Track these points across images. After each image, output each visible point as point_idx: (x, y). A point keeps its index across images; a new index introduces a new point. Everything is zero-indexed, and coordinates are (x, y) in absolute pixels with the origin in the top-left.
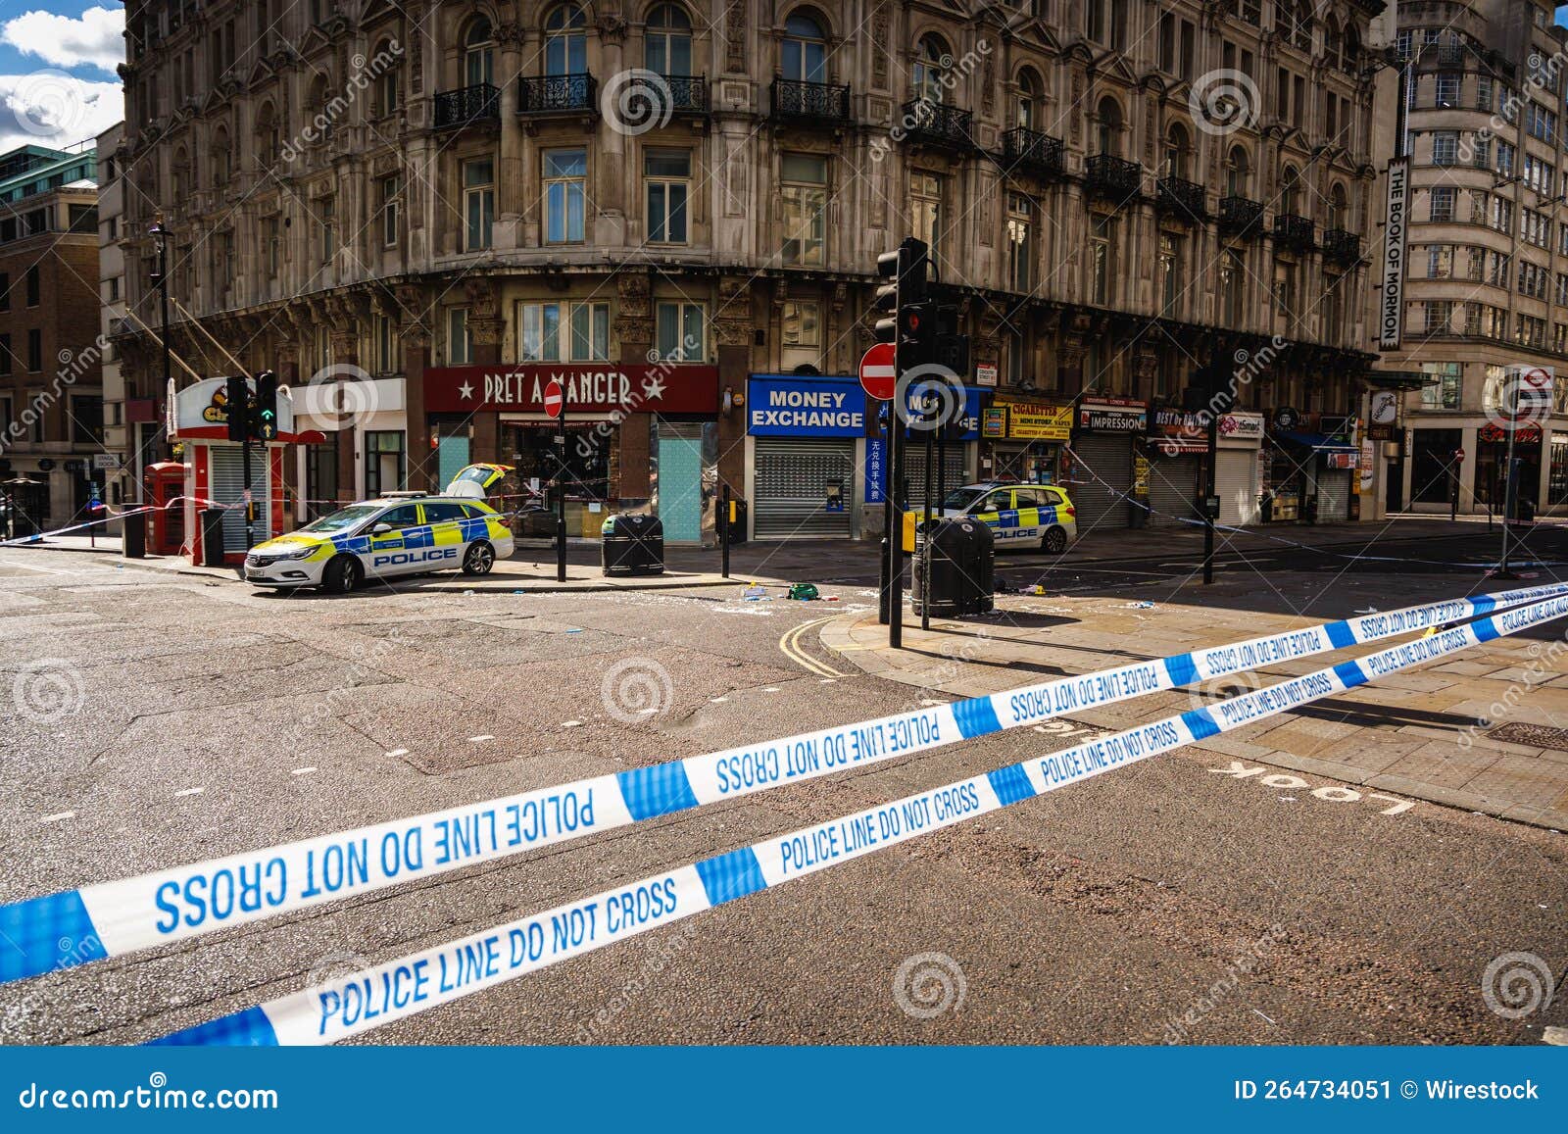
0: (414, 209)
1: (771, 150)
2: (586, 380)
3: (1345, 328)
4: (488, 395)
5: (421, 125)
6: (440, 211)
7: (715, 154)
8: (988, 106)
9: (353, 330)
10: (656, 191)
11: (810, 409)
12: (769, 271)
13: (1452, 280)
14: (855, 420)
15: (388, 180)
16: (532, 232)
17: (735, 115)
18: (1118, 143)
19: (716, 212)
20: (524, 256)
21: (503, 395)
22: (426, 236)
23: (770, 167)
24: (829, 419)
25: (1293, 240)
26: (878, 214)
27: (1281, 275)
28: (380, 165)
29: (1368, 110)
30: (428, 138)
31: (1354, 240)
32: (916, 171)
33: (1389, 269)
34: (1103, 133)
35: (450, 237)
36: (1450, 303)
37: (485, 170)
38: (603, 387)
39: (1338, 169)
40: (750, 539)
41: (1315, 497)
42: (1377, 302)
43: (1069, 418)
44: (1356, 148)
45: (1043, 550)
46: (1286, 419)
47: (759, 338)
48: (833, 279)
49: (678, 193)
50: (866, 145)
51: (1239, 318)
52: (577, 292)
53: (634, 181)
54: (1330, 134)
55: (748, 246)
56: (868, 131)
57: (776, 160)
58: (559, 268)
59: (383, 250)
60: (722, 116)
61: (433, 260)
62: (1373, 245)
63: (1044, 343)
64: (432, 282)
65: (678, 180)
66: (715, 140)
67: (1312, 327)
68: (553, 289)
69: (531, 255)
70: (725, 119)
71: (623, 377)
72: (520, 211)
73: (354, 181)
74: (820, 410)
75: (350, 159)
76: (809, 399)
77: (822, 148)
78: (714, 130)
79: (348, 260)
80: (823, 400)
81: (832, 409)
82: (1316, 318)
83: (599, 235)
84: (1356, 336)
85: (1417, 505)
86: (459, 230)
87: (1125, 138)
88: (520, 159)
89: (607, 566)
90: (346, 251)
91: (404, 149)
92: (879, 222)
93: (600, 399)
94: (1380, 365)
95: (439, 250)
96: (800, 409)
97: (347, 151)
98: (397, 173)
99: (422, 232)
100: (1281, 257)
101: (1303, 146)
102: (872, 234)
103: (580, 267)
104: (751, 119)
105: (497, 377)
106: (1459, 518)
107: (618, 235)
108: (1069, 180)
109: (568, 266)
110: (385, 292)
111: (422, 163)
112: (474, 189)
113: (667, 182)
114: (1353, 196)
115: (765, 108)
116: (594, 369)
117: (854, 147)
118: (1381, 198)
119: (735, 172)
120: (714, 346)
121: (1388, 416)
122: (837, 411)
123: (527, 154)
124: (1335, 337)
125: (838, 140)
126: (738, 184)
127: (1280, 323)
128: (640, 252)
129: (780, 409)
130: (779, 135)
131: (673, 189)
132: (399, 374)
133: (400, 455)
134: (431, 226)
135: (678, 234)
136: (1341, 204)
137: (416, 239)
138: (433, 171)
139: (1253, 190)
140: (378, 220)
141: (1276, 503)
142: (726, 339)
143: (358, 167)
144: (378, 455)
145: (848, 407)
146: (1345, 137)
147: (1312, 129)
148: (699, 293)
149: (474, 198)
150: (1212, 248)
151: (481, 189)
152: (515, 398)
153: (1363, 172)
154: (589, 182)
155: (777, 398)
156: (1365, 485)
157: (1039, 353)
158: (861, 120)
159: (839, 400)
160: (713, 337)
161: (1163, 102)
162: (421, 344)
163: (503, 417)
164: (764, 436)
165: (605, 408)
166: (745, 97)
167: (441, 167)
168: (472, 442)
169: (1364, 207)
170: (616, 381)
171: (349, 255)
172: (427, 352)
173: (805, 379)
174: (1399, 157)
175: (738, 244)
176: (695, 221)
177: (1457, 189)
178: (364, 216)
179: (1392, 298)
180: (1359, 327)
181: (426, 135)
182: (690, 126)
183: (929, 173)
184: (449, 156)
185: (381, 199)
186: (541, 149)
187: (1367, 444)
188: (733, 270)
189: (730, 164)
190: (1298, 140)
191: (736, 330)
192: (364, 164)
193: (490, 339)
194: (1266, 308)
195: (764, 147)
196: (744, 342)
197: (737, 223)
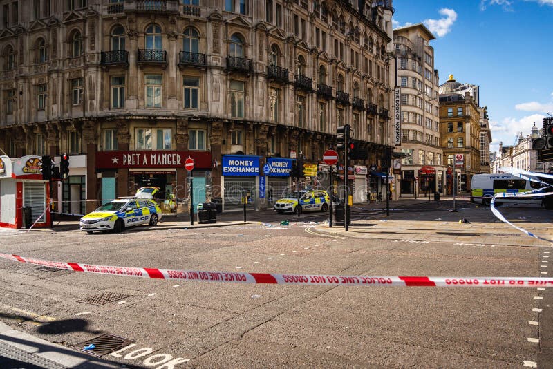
0: (91, 93)
1: (227, 79)
2: (164, 157)
3: (386, 139)
4: (124, 162)
5: (95, 62)
6: (102, 94)
7: (209, 80)
8: (291, 67)
9: (57, 136)
10: (187, 91)
11: (242, 166)
12: (229, 120)
13: (408, 123)
14: (256, 170)
15: (75, 81)
16: (141, 103)
17: (216, 67)
18: (325, 80)
19: (209, 99)
20: (139, 112)
21: (131, 162)
22: (96, 103)
23: (227, 84)
24: (248, 170)
25: (372, 111)
26: (261, 101)
27: (368, 122)
28: (72, 75)
29: (388, 71)
30: (97, 67)
31: (387, 112)
32: (271, 88)
33: (396, 120)
34: (320, 76)
35: (105, 104)
36: (408, 130)
37: (121, 80)
38: (171, 159)
39: (382, 89)
40: (223, 211)
41: (381, 193)
42: (393, 130)
43: (316, 168)
44: (386, 83)
45: (322, 211)
46: (373, 168)
47: (224, 142)
48: (249, 123)
49: (195, 92)
50: (257, 79)
51: (358, 136)
52: (159, 125)
53: (180, 87)
54: (379, 78)
55: (221, 111)
56: (258, 74)
57: (229, 82)
58: (155, 117)
59: (72, 106)
60: (211, 67)
61: (99, 112)
62: (392, 113)
63: (307, 144)
64: (100, 120)
65: (195, 88)
66: (209, 75)
67: (377, 139)
68: (150, 124)
69: (141, 112)
70: (214, 68)
71: (178, 156)
72: (137, 96)
73: (59, 80)
74: (245, 167)
75: (57, 71)
76: (242, 163)
77: (243, 79)
78: (208, 71)
79: (55, 110)
80: (246, 163)
81: (249, 166)
82: (378, 136)
83: (169, 106)
84: (389, 141)
85: (403, 195)
86: (109, 101)
87: (327, 78)
88: (137, 78)
89: (200, 220)
90: (55, 107)
91: (85, 70)
92: (261, 104)
93: (170, 163)
94: (395, 151)
95: (101, 108)
96: (239, 166)
97: (56, 68)
98: (81, 79)
99: (94, 102)
100: (369, 116)
101: (372, 81)
102: (259, 108)
103: (164, 117)
104: (221, 69)
105: (129, 155)
106: (418, 199)
107: (176, 106)
108: (313, 91)
109: (159, 116)
110: (78, 123)
111: (94, 75)
112: (115, 86)
113: (191, 88)
114: (386, 98)
115: (225, 65)
116: (168, 153)
117: (253, 79)
118: (393, 98)
119: (216, 86)
120: (209, 144)
121: (398, 166)
122: (251, 167)
123: (139, 76)
124: (383, 141)
125: (248, 77)
126: (217, 90)
127: (369, 137)
128: (184, 112)
129: (232, 166)
130: (230, 74)
131: (193, 90)
132: (82, 154)
133: (82, 184)
134: (98, 99)
135: (195, 106)
136: (383, 100)
137: (92, 104)
138: (99, 79)
139: (361, 96)
140: (70, 95)
141: (371, 195)
142: (214, 143)
143: (61, 75)
144: (69, 185)
145: (254, 166)
146: (383, 79)
147: (374, 76)
148: (203, 126)
149: (115, 90)
150: (351, 113)
151: (119, 87)
152: (136, 163)
153: (388, 90)
154: (164, 87)
155: (231, 163)
156: (393, 188)
157: (306, 147)
158: (255, 71)
159: (251, 163)
160: (209, 141)
161: (336, 67)
162: (94, 143)
163: (130, 170)
164: (227, 176)
165: (172, 166)
166: (219, 61)
167: (102, 78)
168: (117, 179)
169: (389, 101)
170: (176, 157)
171: (56, 108)
172: (96, 146)
173: (239, 156)
174: (396, 86)
175: (217, 111)
176: (201, 102)
177: (408, 95)
178: (63, 93)
179: (398, 130)
180: (389, 139)
181: (97, 66)
182: (200, 69)
183: (275, 88)
184: (105, 74)
185: (71, 88)
186: (145, 74)
187: (393, 175)
188: (217, 119)
189: (214, 83)
190: (371, 80)
191: (217, 140)
192: (63, 74)
193: (125, 141)
194: (365, 132)
195: (225, 78)
196: (220, 143)
197: (217, 103)
